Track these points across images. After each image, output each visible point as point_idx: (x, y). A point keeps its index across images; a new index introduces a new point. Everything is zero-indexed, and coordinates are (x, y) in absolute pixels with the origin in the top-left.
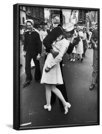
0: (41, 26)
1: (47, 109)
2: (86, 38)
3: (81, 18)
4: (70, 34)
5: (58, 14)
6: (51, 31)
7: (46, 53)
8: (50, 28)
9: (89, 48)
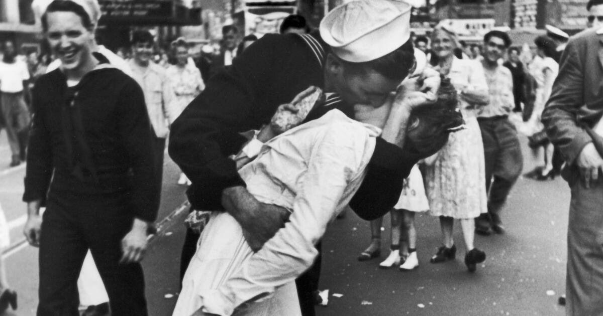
0: (153, 32)
2: (511, 101)
4: (375, 78)
6: (228, 61)
7: (193, 217)
8: (225, 44)
9: (537, 174)
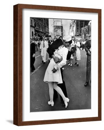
1: (51, 105)
3: (78, 31)
5: (60, 28)
